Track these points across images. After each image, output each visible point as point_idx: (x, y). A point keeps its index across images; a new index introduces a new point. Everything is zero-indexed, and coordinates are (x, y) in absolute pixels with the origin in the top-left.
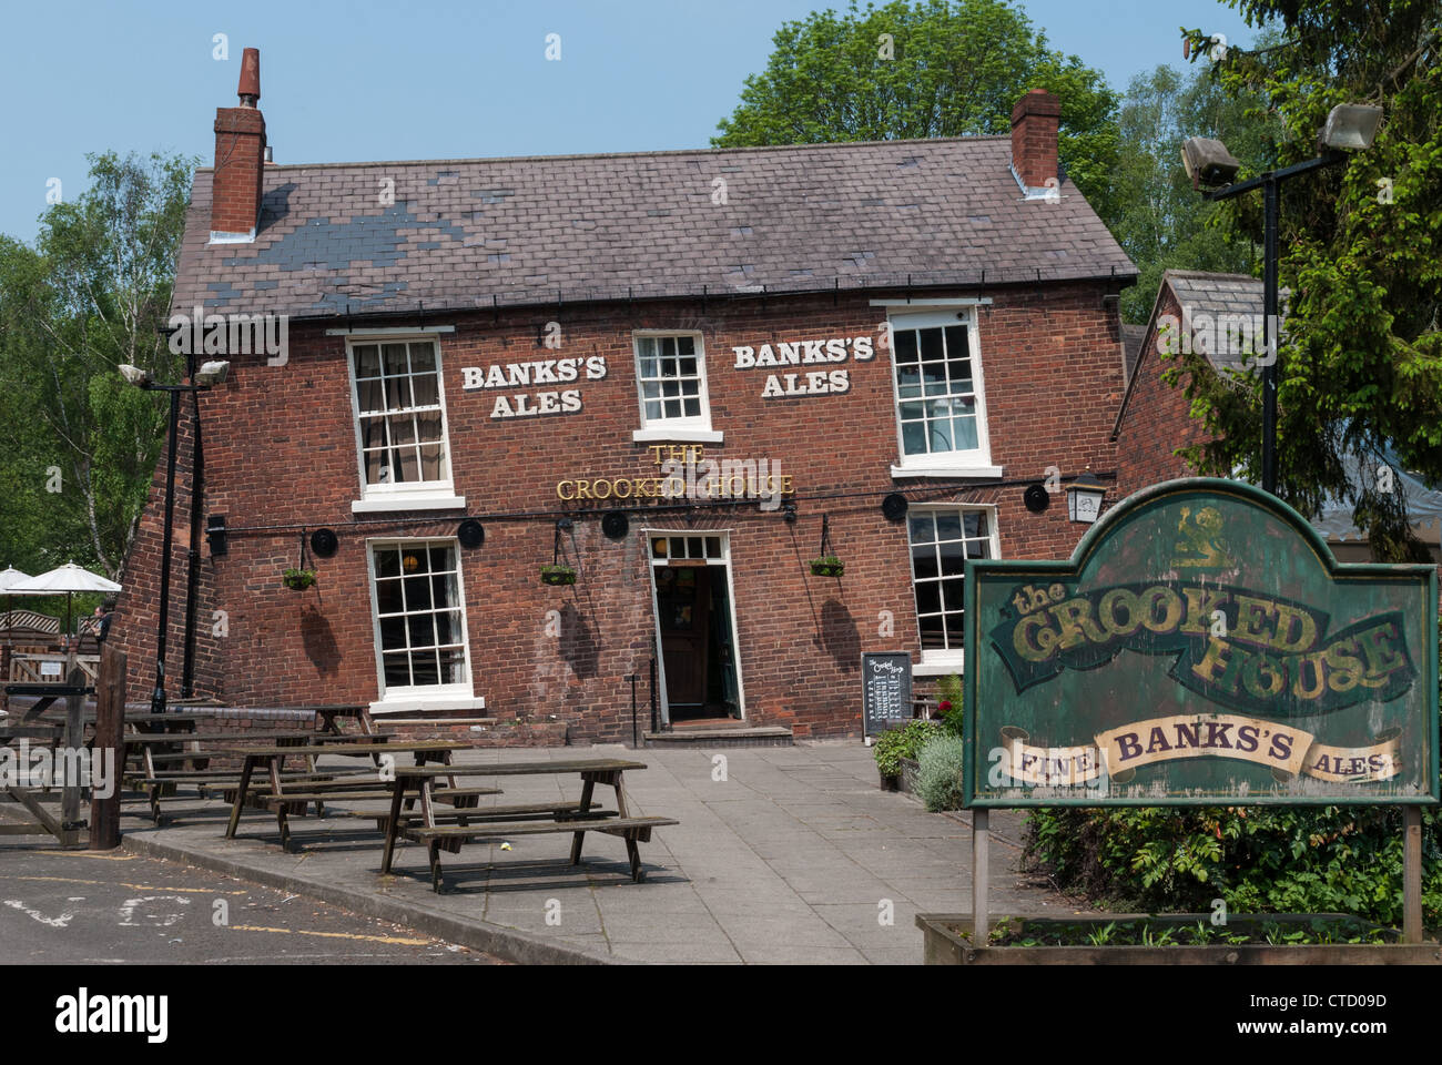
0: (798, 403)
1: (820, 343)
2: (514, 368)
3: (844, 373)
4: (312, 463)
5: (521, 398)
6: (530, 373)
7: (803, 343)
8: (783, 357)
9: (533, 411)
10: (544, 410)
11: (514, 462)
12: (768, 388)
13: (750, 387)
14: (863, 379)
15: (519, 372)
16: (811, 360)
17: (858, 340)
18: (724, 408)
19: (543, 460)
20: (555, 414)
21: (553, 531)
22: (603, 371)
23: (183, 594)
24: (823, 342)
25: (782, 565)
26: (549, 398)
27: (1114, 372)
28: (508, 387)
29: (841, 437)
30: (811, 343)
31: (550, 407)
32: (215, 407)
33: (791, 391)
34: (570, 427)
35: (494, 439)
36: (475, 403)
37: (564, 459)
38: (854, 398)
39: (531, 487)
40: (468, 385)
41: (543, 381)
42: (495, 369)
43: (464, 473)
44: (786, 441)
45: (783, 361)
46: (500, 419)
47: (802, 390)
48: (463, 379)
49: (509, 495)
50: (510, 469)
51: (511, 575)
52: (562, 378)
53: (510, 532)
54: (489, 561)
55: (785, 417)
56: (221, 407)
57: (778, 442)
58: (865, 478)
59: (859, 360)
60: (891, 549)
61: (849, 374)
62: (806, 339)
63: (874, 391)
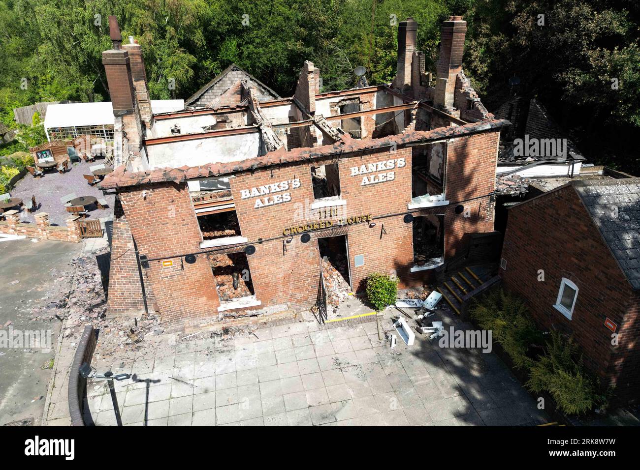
0: (375, 186)
1: (384, 162)
2: (262, 188)
3: (393, 173)
4: (180, 231)
5: (266, 199)
6: (269, 188)
7: (378, 163)
8: (370, 169)
9: (271, 203)
10: (276, 202)
11: (265, 223)
12: (363, 181)
13: (357, 182)
14: (400, 174)
15: (264, 189)
16: (381, 169)
17: (399, 160)
18: (346, 191)
19: (277, 220)
20: (281, 203)
21: (282, 244)
22: (299, 185)
23: (136, 265)
24: (385, 162)
25: (367, 243)
26: (277, 197)
27: (493, 160)
28: (261, 195)
29: (390, 196)
30: (381, 162)
31: (278, 201)
32: (133, 214)
33: (372, 182)
34: (287, 207)
35: (256, 216)
36: (247, 203)
37: (285, 218)
38: (396, 182)
39: (273, 230)
40: (244, 197)
41: (275, 191)
42: (254, 189)
43: (246, 229)
44: (370, 200)
45: (370, 171)
46: (258, 208)
47: (377, 181)
48: (241, 194)
49: (264, 234)
50: (264, 225)
51: (267, 261)
52: (282, 189)
53: (266, 247)
54: (258, 258)
55: (369, 191)
56: (135, 214)
57: (367, 201)
58: (399, 210)
59: (399, 167)
60: (406, 232)
61: (395, 173)
62: (379, 161)
63: (404, 178)
